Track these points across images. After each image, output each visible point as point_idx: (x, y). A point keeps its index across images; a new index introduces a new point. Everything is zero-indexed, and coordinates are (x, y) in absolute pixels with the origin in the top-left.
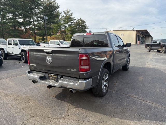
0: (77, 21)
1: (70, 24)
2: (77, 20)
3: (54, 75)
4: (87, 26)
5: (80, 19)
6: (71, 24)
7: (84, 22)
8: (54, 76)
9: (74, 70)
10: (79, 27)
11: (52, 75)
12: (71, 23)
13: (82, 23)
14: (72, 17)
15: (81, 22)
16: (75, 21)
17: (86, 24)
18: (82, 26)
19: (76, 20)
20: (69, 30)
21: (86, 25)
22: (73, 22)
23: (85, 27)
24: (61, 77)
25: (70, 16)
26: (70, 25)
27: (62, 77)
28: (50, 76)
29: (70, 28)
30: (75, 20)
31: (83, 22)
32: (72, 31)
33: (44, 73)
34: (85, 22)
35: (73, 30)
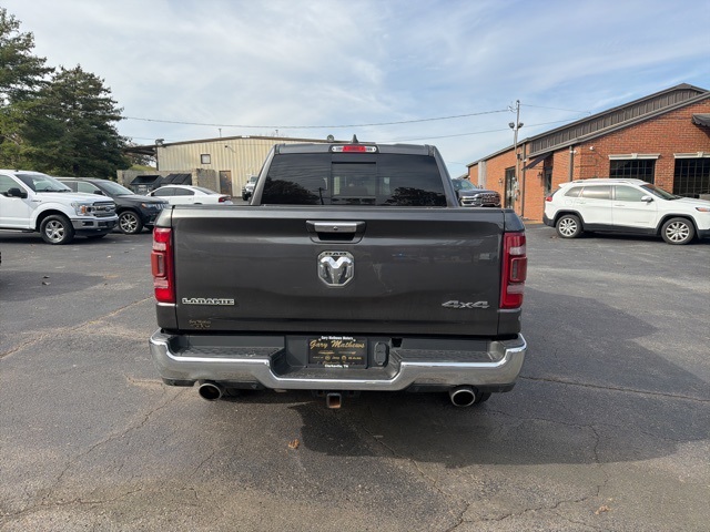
0: (59, 78)
1: (19, 87)
2: (61, 72)
3: (345, 342)
4: (116, 107)
5: (78, 70)
6: (26, 88)
7: (98, 88)
8: (349, 345)
9: (476, 304)
10: (75, 107)
11: (336, 341)
12: (30, 83)
13: (90, 91)
14: (32, 53)
15: (83, 84)
16: (48, 78)
17: (108, 96)
18: (91, 105)
19: (54, 74)
20: (19, 121)
21: (108, 100)
22: (37, 78)
23: (107, 108)
24: (390, 343)
25: (22, 48)
26: (22, 93)
27: (397, 343)
28: (322, 349)
29: (21, 107)
30: (53, 70)
31: (94, 85)
32: (33, 123)
33: (282, 338)
34: (105, 86)
35: (41, 119)
